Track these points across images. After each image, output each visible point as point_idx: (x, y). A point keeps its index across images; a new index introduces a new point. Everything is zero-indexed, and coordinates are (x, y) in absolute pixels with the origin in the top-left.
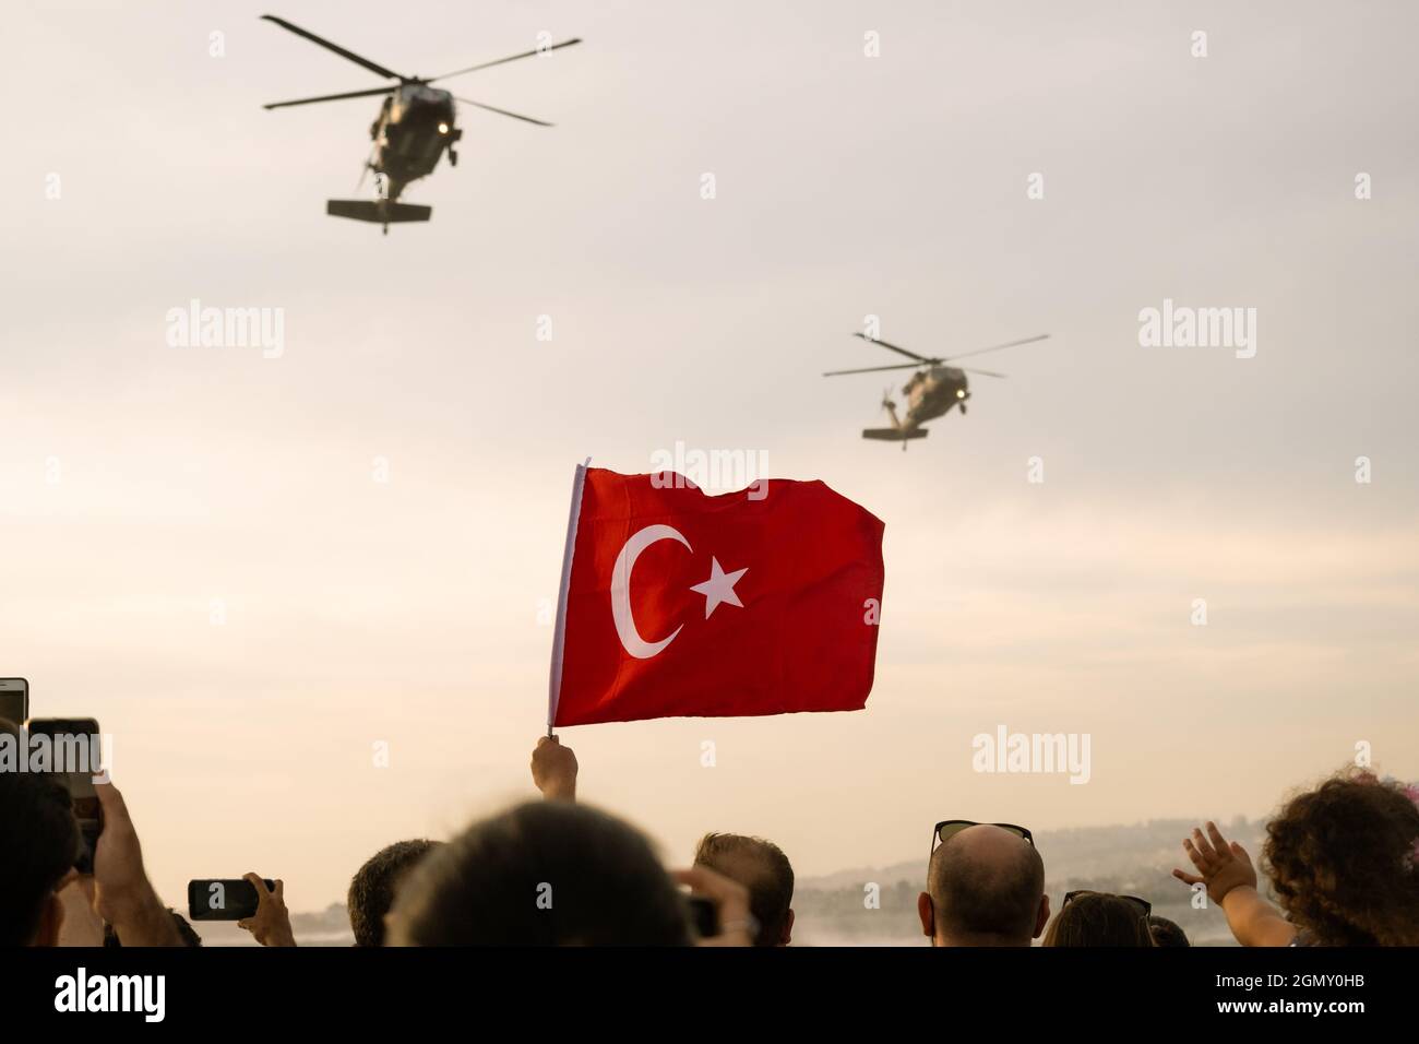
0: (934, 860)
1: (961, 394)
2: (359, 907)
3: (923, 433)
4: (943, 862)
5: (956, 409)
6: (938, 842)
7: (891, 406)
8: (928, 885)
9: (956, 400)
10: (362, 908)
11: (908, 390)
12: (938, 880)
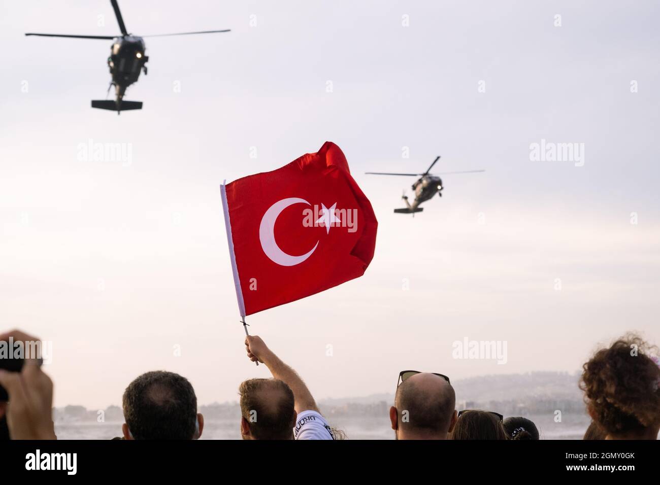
0: (399, 390)
1: (439, 187)
2: (130, 404)
3: (421, 210)
4: (404, 390)
5: (437, 195)
6: (401, 381)
7: (406, 198)
8: (395, 403)
9: (437, 190)
10: (132, 405)
11: (414, 188)
12: (401, 400)
